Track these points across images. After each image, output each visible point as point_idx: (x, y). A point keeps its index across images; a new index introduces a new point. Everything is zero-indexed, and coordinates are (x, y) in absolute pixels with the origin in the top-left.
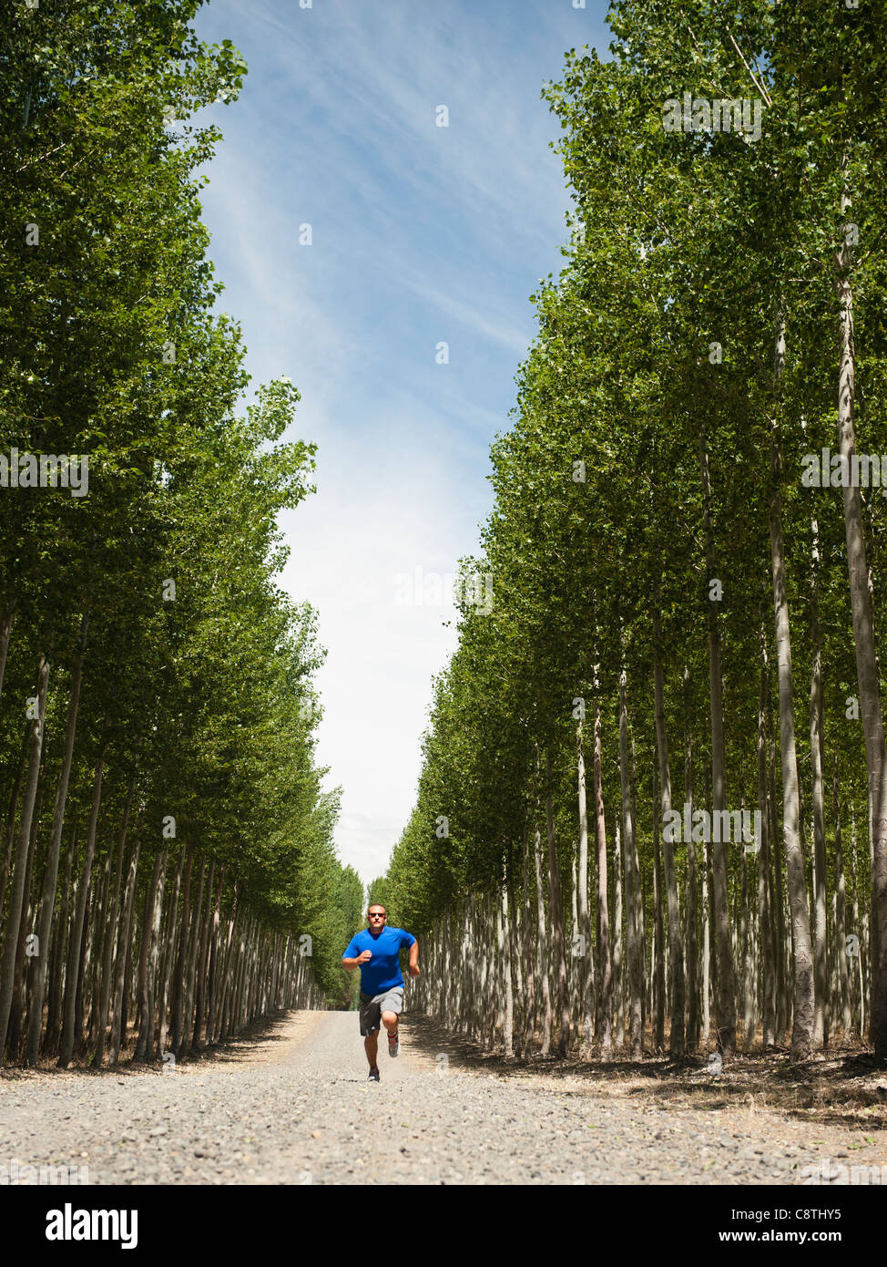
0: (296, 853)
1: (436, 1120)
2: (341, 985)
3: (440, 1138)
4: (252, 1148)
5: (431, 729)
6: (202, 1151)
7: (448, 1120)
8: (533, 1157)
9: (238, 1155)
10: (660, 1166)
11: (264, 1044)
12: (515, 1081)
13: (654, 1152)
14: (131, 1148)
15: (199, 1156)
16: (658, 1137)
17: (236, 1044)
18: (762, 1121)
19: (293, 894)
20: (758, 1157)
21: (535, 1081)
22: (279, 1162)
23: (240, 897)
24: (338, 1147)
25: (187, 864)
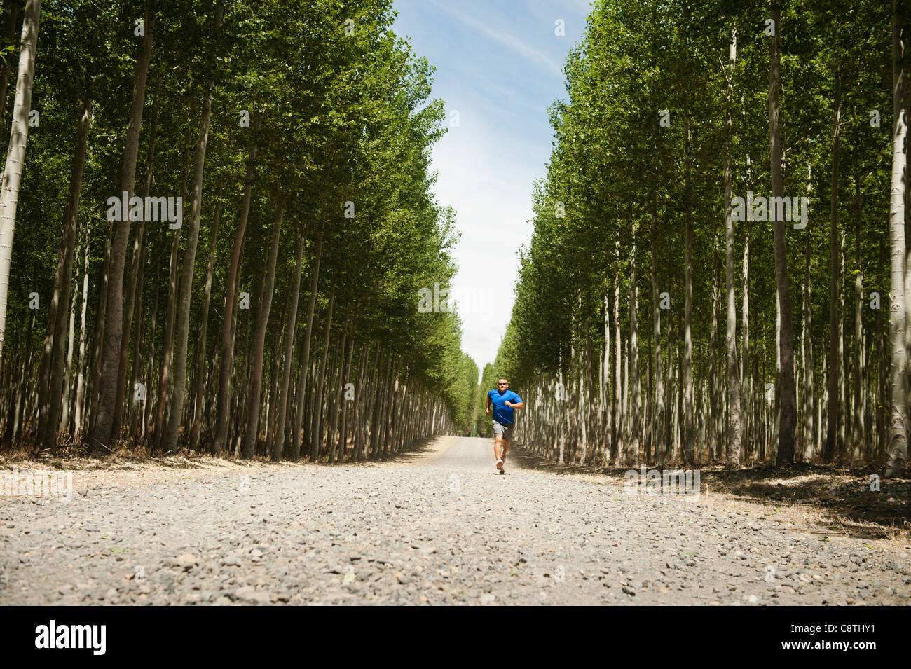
0: (441, 348)
1: (527, 494)
2: (466, 423)
3: (531, 503)
4: (426, 504)
5: (519, 281)
6: (400, 505)
7: (534, 494)
8: (584, 514)
9: (420, 507)
10: (658, 521)
11: (423, 454)
12: (568, 477)
13: (654, 514)
14: (359, 501)
15: (398, 507)
16: (654, 506)
17: (407, 454)
18: (713, 500)
19: (439, 371)
20: (714, 518)
21: (578, 476)
22: (443, 511)
23: (410, 372)
24: (474, 505)
25: (381, 353)
